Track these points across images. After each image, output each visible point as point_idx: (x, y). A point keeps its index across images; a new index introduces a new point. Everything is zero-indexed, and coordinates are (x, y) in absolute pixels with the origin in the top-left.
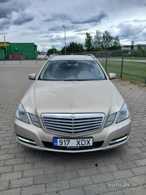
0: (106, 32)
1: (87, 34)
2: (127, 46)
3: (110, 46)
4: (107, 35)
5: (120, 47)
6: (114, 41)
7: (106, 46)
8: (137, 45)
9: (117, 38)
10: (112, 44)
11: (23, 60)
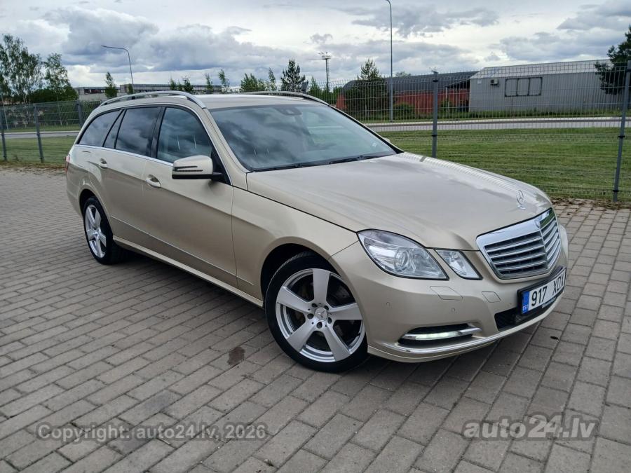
2: (95, 91)
3: (35, 88)
4: (16, 48)
5: (71, 93)
6: (44, 70)
7: (20, 88)
8: (125, 86)
10: (40, 80)
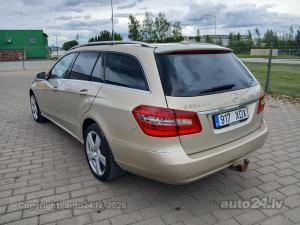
0: (160, 15)
1: (131, 18)
3: (168, 36)
4: (162, 19)
6: (172, 28)
8: (205, 36)
9: (178, 25)
11: (23, 59)
